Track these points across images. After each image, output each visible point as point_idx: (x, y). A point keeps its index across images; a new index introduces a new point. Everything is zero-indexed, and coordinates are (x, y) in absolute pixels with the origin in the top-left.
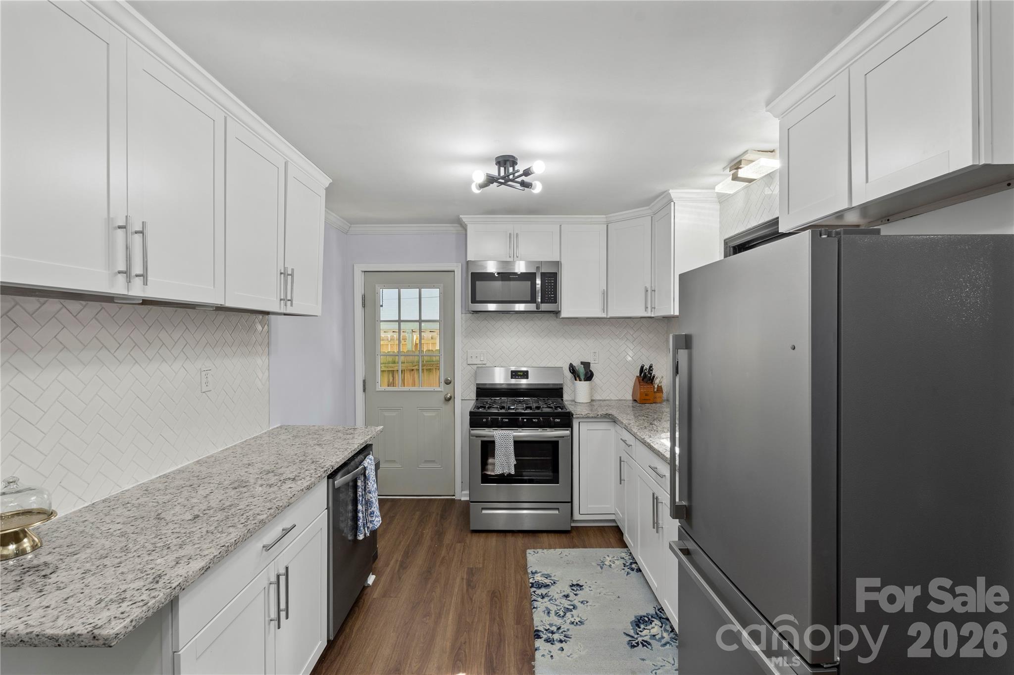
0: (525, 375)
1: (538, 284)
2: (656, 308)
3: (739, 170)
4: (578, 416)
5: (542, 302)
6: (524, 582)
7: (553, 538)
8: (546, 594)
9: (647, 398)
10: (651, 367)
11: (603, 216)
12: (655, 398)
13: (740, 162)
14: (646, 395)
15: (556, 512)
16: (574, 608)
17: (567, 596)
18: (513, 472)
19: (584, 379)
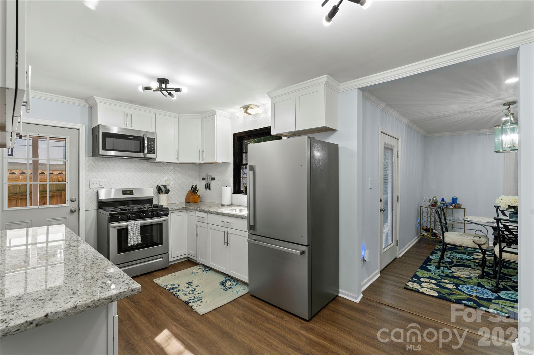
0: (131, 192)
1: (146, 143)
2: (204, 159)
3: (248, 110)
4: (171, 209)
5: (148, 153)
6: (163, 291)
7: (161, 272)
8: (178, 290)
9: (195, 200)
10: (196, 186)
11: (177, 114)
12: (198, 200)
13: (248, 107)
14: (195, 199)
15: (161, 259)
16: (195, 289)
17: (188, 287)
18: (141, 242)
19: (165, 193)
